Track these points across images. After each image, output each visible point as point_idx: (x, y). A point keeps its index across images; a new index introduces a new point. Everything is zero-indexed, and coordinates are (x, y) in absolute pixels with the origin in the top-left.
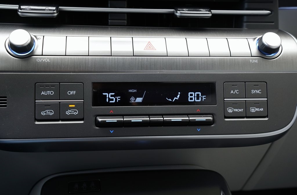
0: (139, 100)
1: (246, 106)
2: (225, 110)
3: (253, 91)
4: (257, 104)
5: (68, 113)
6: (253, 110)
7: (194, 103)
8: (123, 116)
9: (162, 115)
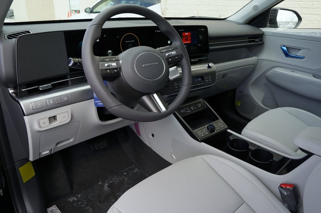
1: (209, 79)
2: (205, 81)
3: (209, 76)
6: (210, 80)
7: (200, 81)
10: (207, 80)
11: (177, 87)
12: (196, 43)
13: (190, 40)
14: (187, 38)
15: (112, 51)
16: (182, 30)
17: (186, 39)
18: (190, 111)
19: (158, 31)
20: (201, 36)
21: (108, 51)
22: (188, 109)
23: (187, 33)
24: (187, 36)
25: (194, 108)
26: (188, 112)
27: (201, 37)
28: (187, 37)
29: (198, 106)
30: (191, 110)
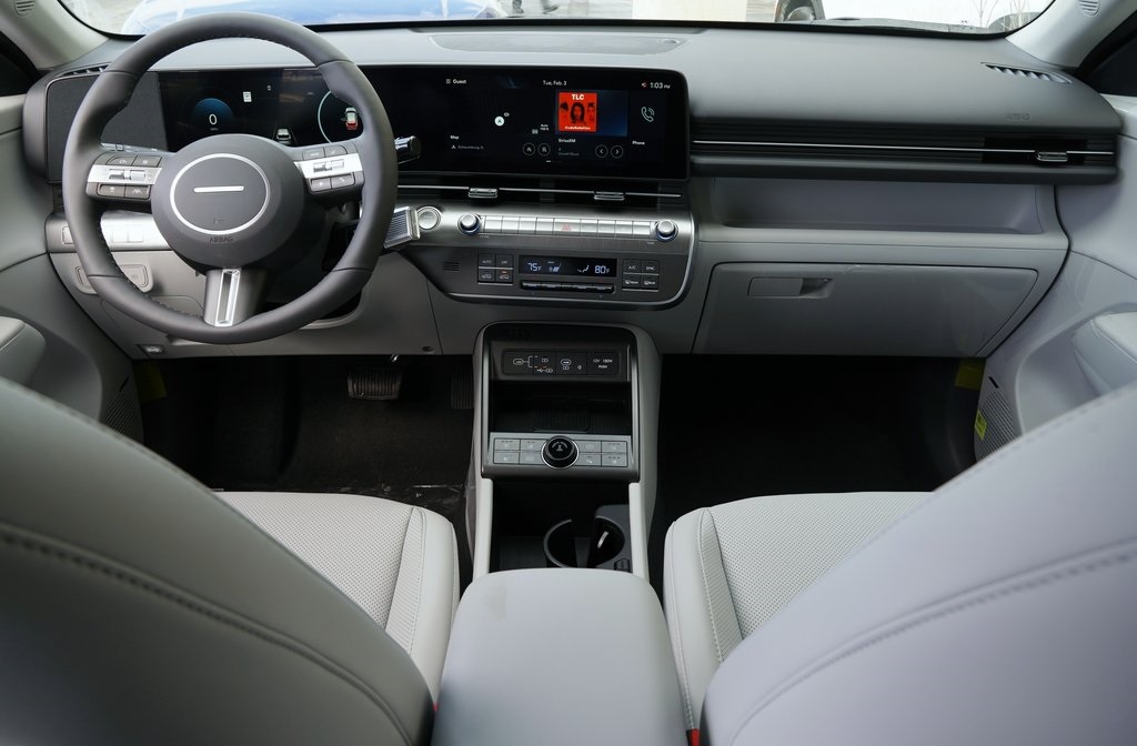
0: (556, 269)
1: (641, 279)
2: (623, 282)
3: (648, 268)
4: (650, 279)
5: (501, 277)
6: (646, 283)
7: (600, 275)
8: (542, 282)
9: (572, 283)
10: (632, 278)
11: (489, 277)
12: (624, 134)
13: (592, 120)
14: (578, 112)
15: (289, 131)
16: (559, 83)
17: (573, 116)
18: (550, 371)
19: (455, 81)
20: (651, 110)
21: (277, 132)
22: (545, 360)
23: (579, 92)
24: (578, 104)
25: (573, 366)
26: (540, 370)
27: (648, 114)
28: (577, 108)
29: (598, 364)
30: (557, 367)
